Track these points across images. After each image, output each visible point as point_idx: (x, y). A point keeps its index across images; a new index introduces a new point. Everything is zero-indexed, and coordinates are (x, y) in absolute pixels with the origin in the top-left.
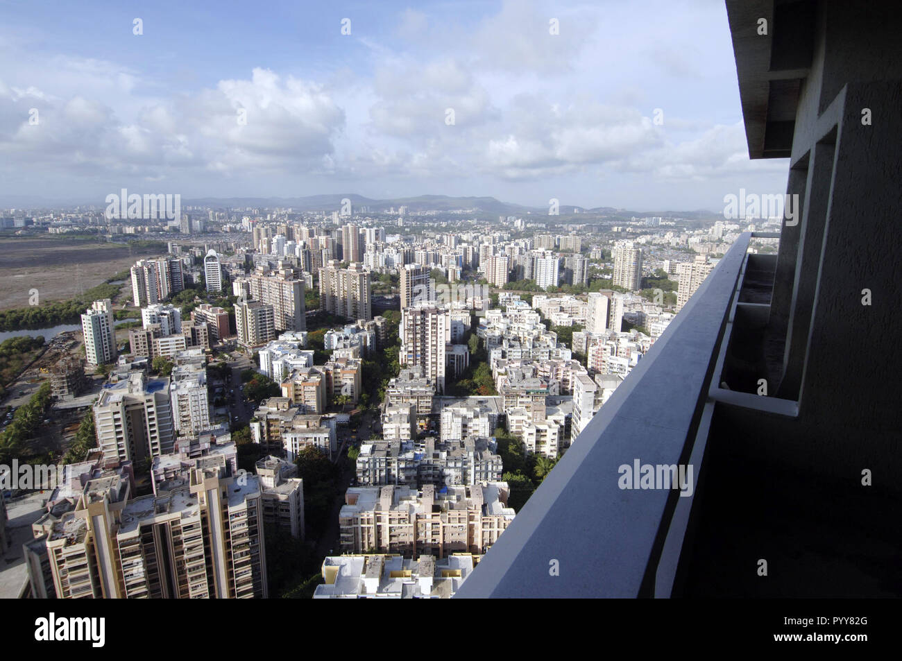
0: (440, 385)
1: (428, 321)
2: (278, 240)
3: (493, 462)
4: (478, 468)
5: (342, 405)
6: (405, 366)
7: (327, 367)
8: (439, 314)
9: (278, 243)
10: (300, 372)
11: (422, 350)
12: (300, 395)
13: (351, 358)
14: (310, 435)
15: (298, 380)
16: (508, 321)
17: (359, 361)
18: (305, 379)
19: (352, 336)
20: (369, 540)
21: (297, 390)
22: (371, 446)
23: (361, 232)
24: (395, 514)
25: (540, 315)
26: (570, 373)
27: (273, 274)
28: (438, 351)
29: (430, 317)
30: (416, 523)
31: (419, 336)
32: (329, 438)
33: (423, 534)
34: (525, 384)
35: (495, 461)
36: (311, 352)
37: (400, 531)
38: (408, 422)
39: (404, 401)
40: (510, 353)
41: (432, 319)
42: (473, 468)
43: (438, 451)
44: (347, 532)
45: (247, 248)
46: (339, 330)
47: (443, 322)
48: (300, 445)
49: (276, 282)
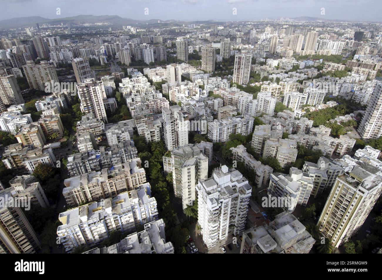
0: (105, 119)
1: (91, 90)
3: (132, 151)
4: (127, 154)
5: (55, 138)
6: (84, 114)
7: (40, 122)
8: (96, 86)
10: (25, 128)
11: (91, 105)
12: (28, 139)
13: (54, 114)
14: (38, 159)
15: (24, 132)
16: (133, 83)
17: (58, 115)
18: (29, 130)
19: (51, 102)
20: (81, 198)
21: (26, 137)
22: (73, 157)
24: (90, 185)
25: (147, 78)
26: (162, 104)
28: (100, 104)
29: (91, 88)
30: (102, 186)
31: (87, 98)
32: (49, 158)
33: (106, 188)
34: (143, 112)
35: (134, 150)
36: (29, 115)
37: (95, 190)
38: (90, 142)
39: (87, 131)
40: (136, 99)
41: (93, 89)
42: (125, 155)
43: (107, 152)
44: (69, 198)
46: (43, 100)
47: (99, 90)
48: (35, 164)
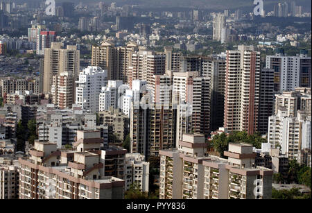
2: (88, 77)
9: (89, 83)
23: (268, 66)
27: (64, 160)
45: (28, 93)
49: (64, 180)
